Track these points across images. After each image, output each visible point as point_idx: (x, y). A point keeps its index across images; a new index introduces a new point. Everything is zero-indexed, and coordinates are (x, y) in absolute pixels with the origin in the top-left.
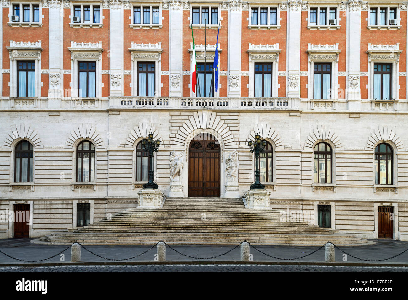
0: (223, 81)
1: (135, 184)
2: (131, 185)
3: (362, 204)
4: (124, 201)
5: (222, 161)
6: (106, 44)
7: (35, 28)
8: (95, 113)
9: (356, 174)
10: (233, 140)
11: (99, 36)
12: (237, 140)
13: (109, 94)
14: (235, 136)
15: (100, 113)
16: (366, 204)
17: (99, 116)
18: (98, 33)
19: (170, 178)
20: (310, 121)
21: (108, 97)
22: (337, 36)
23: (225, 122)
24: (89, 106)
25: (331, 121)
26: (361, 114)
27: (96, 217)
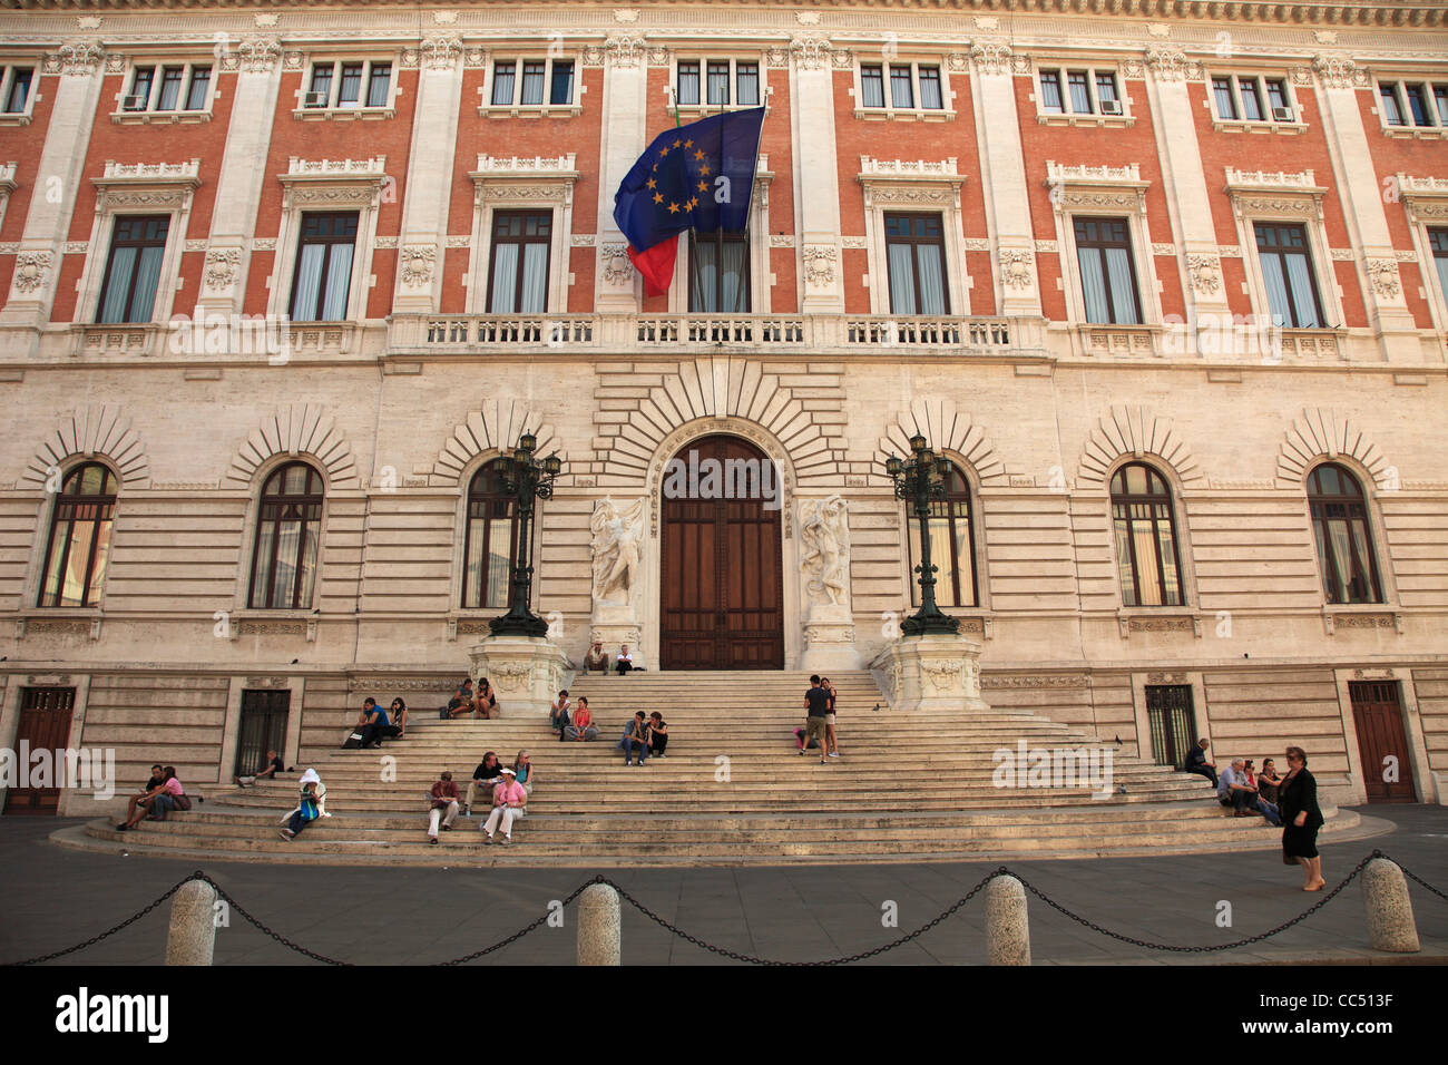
0: (783, 265)
1: (460, 620)
2: (445, 624)
3: (1295, 677)
4: (414, 683)
5: (789, 535)
6: (397, 161)
7: (188, 125)
8: (339, 370)
9: (1259, 569)
10: (827, 456)
11: (378, 142)
12: (839, 456)
13: (391, 310)
14: (834, 443)
15: (353, 371)
16: (1308, 677)
17: (350, 377)
18: (376, 134)
19: (591, 595)
20: (1086, 393)
21: (387, 317)
22: (1129, 145)
23: (795, 395)
24: (320, 347)
25: (1154, 393)
26: (1244, 370)
27: (309, 742)
